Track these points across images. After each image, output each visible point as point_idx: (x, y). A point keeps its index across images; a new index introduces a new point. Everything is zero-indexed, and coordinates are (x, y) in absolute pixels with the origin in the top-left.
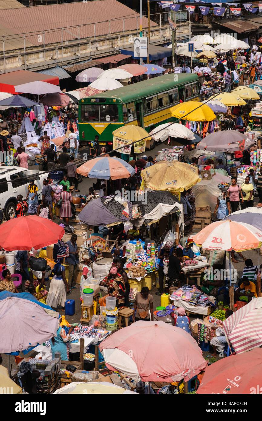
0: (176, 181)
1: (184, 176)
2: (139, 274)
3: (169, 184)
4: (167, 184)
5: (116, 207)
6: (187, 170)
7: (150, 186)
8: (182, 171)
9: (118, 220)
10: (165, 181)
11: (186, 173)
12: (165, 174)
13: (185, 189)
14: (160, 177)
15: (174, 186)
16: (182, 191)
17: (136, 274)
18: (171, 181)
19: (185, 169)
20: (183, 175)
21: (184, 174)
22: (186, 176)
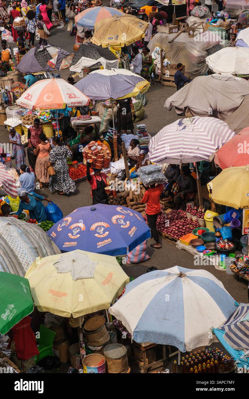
0: (118, 36)
1: (128, 31)
2: (29, 122)
3: (111, 38)
4: (109, 38)
5: (45, 56)
6: (132, 26)
7: (93, 40)
8: (126, 26)
9: (43, 69)
10: (108, 36)
11: (130, 28)
12: (109, 28)
13: (125, 44)
14: (104, 32)
15: (116, 41)
16: (123, 46)
17: (26, 122)
18: (113, 36)
19: (130, 24)
20: (126, 30)
21: (128, 29)
22: (129, 31)
